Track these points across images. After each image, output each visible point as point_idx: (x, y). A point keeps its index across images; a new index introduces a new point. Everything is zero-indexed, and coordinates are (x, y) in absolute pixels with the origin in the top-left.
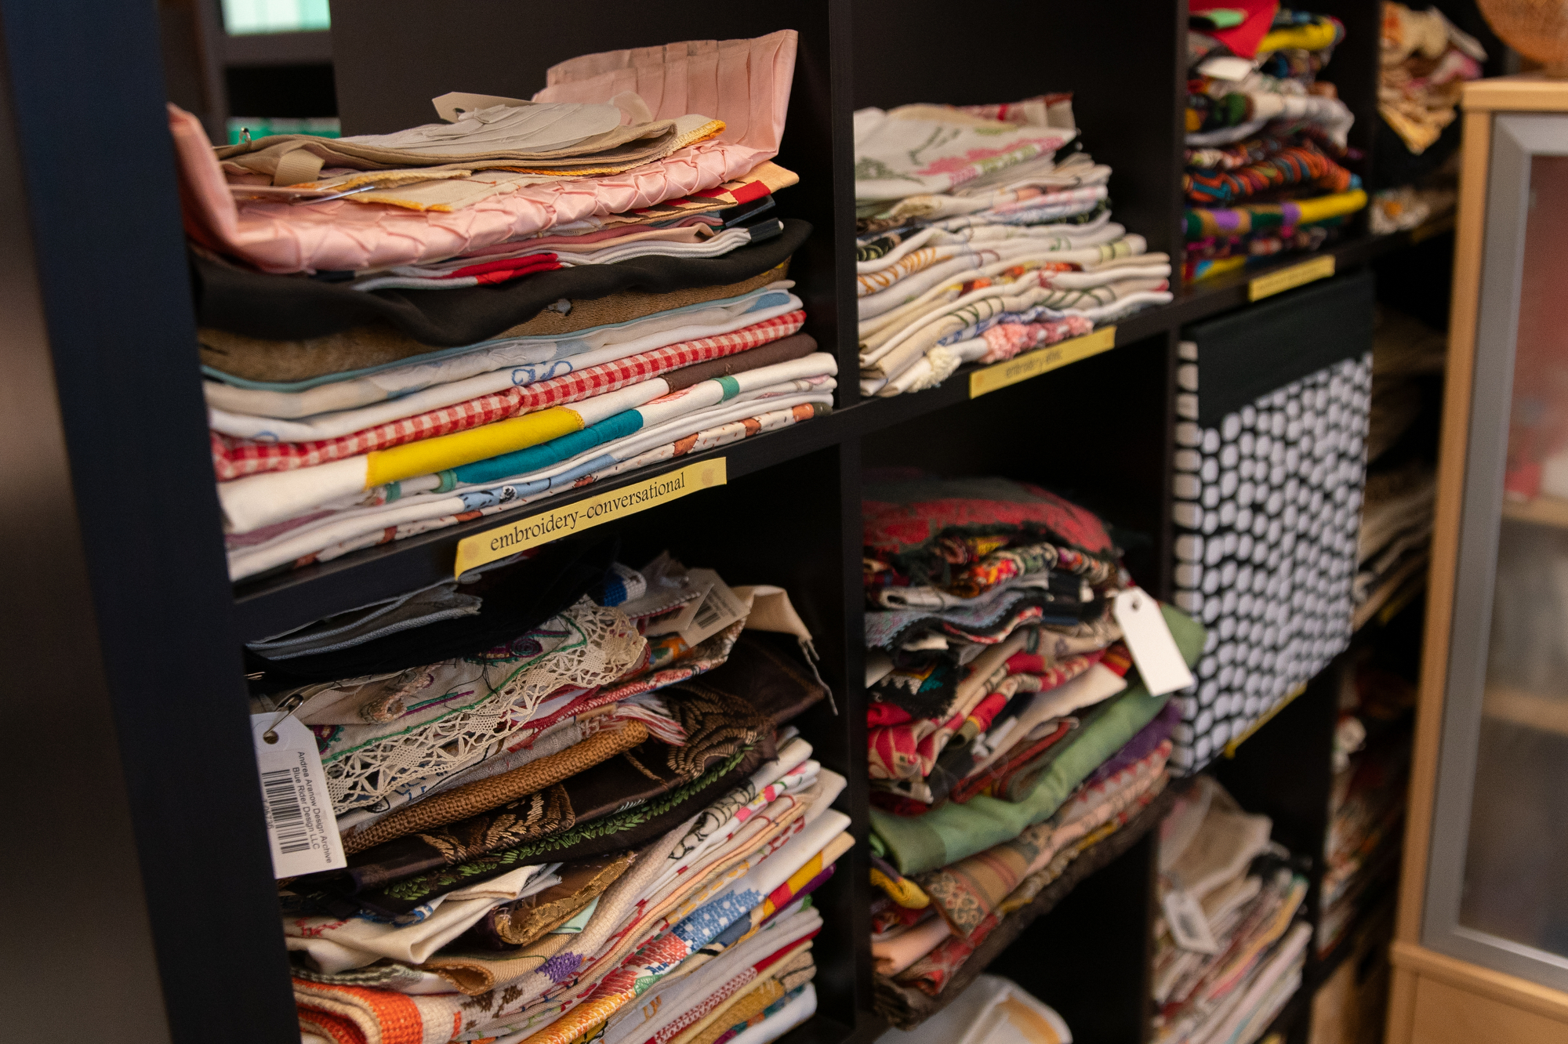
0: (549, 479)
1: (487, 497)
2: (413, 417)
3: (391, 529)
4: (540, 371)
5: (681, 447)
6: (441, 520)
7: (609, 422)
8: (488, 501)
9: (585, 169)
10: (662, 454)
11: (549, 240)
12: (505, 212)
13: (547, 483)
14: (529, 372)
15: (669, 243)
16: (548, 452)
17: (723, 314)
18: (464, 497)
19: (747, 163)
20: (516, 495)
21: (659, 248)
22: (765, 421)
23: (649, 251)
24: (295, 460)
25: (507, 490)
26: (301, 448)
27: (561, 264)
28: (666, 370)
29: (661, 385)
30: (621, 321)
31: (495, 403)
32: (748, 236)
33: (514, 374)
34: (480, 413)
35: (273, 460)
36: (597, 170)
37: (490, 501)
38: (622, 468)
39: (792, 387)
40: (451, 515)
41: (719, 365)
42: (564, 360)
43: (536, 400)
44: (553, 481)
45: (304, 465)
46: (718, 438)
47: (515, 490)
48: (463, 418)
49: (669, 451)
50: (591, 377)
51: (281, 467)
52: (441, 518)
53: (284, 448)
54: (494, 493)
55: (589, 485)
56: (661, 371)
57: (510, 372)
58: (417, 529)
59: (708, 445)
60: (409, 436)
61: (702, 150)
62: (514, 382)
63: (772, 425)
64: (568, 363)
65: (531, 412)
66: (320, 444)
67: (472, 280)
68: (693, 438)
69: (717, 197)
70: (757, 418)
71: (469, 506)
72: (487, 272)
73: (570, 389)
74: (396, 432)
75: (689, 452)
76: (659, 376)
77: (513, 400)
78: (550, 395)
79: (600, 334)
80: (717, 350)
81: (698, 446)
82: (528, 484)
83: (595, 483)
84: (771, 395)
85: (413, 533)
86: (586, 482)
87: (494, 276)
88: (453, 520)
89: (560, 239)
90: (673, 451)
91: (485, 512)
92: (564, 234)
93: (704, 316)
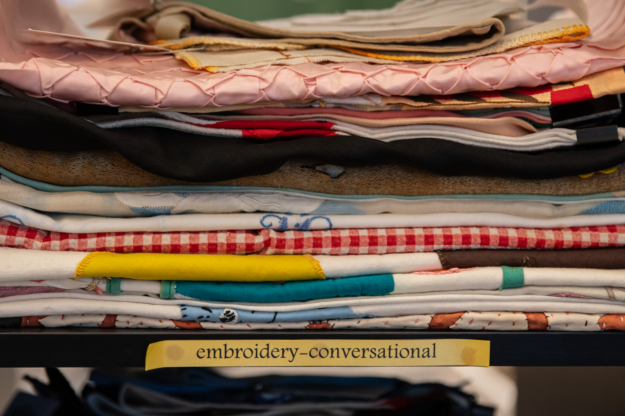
0: (276, 313)
1: (205, 313)
2: (155, 233)
3: (111, 317)
4: (292, 221)
5: (439, 320)
6: (160, 321)
7: (355, 279)
8: (205, 316)
9: (409, 56)
10: (417, 321)
11: (332, 111)
12: (261, 78)
13: (271, 316)
14: (280, 218)
15: (467, 131)
16: (279, 289)
17: (547, 210)
18: (183, 307)
19: (580, 67)
20: (236, 318)
21: (452, 133)
22: (552, 319)
23: (441, 135)
24: (38, 243)
25: (228, 312)
26: (48, 235)
27: (337, 133)
28: (442, 246)
29: (433, 259)
30: (408, 194)
31: (241, 239)
32: (574, 138)
33: (264, 218)
34: (222, 244)
35: (19, 239)
36: (419, 58)
37: (208, 317)
38: (364, 323)
39: (603, 293)
40: (171, 320)
41: (517, 256)
42: (326, 216)
43: (281, 244)
44: (279, 316)
45: (44, 248)
46: (490, 323)
47: (236, 314)
48: (204, 244)
49: (425, 321)
50: (351, 237)
51: (26, 245)
52: (161, 319)
53: (32, 232)
54: (214, 311)
55: (324, 329)
56: (436, 247)
57: (261, 216)
58: (134, 322)
59: (473, 326)
60: (146, 247)
61: (542, 51)
62: (263, 224)
63: (567, 325)
64: (328, 219)
65: (276, 254)
66: (64, 236)
67: (238, 133)
68: (457, 315)
69: (534, 96)
70: (547, 314)
71: (185, 316)
72: (254, 129)
73: (323, 242)
74: (134, 241)
75: (451, 327)
76: (435, 251)
77: (259, 240)
78: (299, 243)
79: (376, 202)
80: (516, 241)
81: (461, 323)
82: (253, 312)
83: (332, 329)
84: (569, 296)
85: (130, 325)
86: (320, 326)
87: (259, 133)
88: (171, 324)
89: (345, 112)
90: (429, 321)
91: (204, 325)
92: (350, 108)
93: (518, 207)
